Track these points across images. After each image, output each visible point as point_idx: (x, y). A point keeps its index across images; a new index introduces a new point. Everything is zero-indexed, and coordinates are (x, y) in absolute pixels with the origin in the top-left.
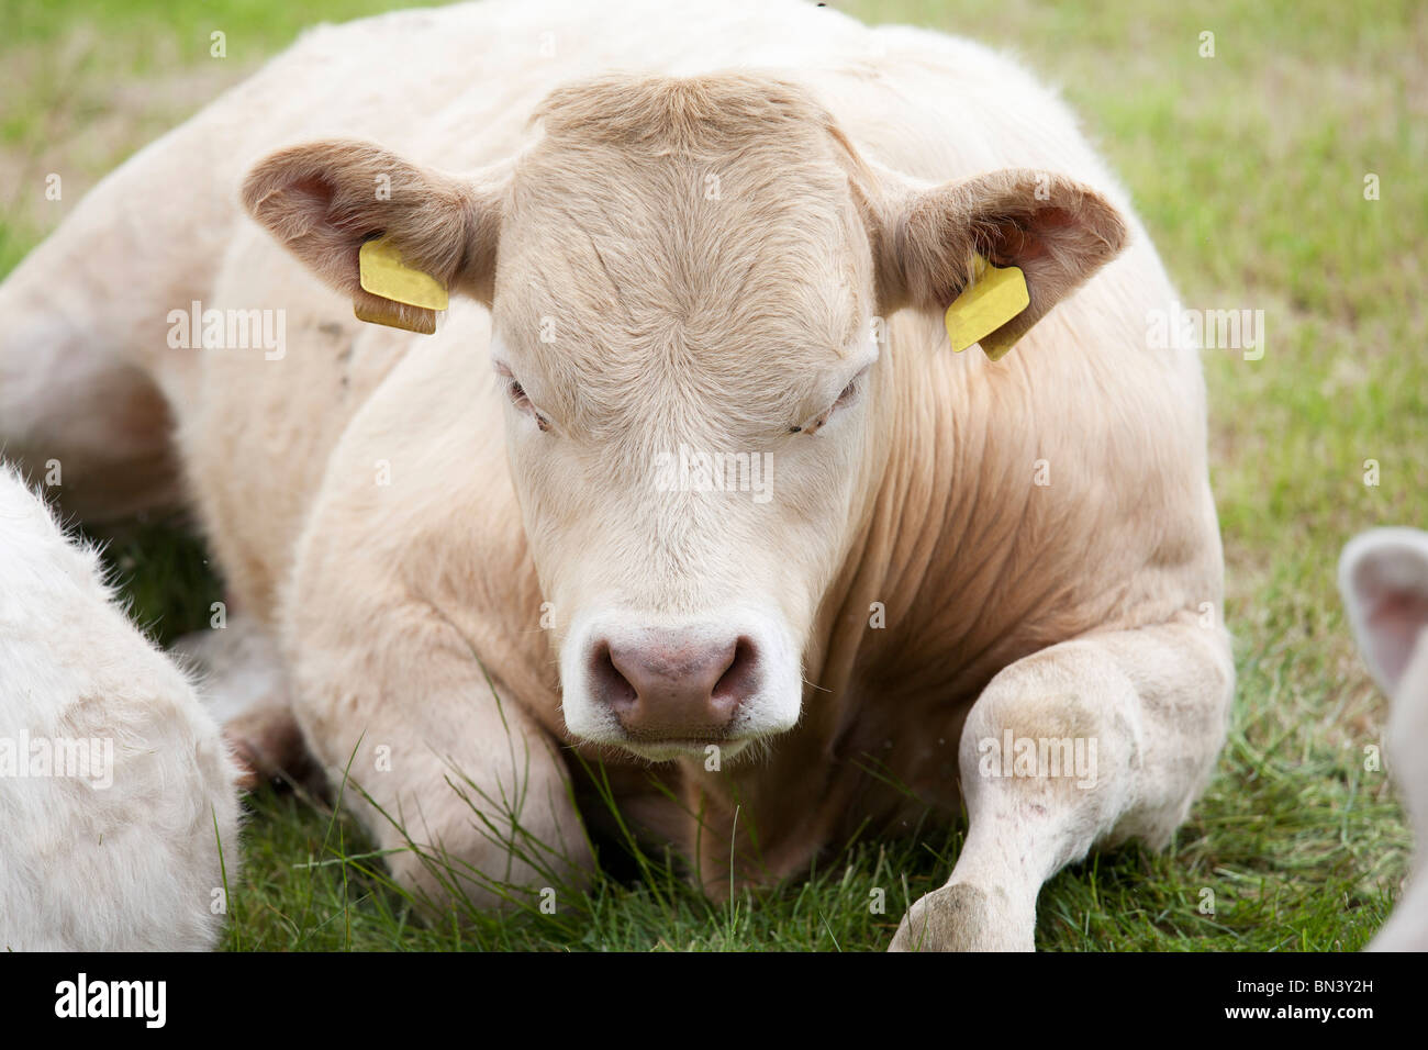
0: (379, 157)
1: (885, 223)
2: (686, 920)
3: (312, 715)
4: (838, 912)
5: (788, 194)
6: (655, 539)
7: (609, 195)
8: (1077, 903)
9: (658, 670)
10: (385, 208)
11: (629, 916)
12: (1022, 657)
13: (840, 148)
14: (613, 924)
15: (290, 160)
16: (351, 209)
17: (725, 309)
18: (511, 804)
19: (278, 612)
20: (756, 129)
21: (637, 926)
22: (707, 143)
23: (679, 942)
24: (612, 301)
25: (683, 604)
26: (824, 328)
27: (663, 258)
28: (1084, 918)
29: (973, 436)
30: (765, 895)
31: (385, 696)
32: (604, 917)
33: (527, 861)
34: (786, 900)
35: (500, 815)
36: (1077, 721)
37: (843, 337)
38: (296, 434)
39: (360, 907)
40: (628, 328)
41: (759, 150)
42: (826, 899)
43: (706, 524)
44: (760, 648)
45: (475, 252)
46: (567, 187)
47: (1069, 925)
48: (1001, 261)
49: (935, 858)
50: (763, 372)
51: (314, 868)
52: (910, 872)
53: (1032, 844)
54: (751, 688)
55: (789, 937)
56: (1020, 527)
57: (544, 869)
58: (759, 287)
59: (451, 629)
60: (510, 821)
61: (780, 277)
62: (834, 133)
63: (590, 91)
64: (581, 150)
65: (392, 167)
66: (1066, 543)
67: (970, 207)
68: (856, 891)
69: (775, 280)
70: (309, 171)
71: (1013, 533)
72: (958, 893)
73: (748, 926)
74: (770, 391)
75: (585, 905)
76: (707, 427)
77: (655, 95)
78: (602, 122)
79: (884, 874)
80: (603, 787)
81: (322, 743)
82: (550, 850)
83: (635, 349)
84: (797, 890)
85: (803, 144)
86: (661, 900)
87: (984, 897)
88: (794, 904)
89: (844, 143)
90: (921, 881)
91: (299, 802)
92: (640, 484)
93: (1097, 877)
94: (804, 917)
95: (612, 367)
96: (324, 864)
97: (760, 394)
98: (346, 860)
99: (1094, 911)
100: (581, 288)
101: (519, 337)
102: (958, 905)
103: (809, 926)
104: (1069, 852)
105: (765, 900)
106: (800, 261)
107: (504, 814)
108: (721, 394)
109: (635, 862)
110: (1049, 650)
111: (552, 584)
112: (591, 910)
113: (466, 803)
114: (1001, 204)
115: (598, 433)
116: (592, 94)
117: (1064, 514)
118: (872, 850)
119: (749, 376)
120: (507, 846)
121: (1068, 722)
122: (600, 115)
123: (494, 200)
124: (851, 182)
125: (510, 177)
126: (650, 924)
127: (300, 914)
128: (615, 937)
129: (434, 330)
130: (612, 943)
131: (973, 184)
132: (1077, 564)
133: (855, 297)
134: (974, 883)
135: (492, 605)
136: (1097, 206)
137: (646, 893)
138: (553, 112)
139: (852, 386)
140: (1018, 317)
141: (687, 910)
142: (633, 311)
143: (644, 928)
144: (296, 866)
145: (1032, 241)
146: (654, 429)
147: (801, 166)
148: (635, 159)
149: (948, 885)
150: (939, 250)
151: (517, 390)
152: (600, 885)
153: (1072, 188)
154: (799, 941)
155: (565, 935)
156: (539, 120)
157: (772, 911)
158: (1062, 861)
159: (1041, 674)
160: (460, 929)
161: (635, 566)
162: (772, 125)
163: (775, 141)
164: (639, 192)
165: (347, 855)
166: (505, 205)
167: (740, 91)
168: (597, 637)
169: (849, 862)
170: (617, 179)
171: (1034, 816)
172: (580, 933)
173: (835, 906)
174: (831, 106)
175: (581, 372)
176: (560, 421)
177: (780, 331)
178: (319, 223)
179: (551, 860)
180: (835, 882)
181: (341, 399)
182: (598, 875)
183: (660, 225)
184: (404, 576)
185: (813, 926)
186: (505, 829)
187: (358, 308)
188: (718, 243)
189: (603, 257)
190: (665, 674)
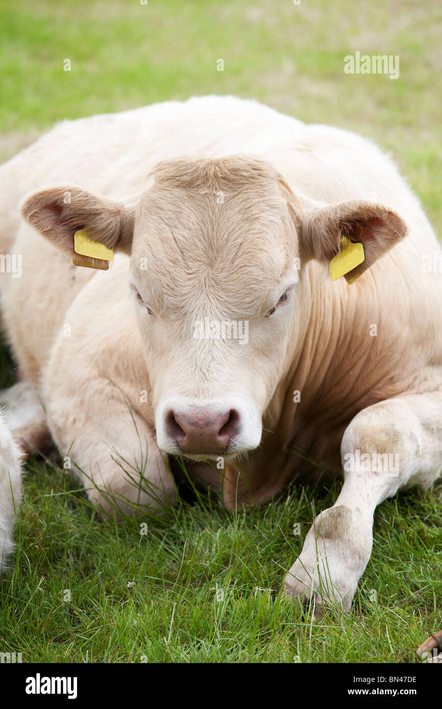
0: (81, 194)
1: (304, 222)
2: (217, 519)
3: (56, 425)
4: (284, 516)
5: (259, 211)
6: (195, 365)
7: (180, 211)
8: (389, 513)
9: (194, 424)
10: (85, 216)
11: (191, 517)
12: (370, 405)
13: (285, 189)
14: (185, 521)
15: (42, 196)
16: (69, 217)
17: (229, 263)
18: (140, 468)
19: (42, 380)
20: (245, 182)
21: (195, 522)
22: (224, 188)
23: (213, 529)
24: (180, 258)
25: (206, 394)
26: (272, 271)
27: (203, 240)
28: (392, 519)
29: (349, 310)
30: (252, 509)
31: (88, 419)
32: (181, 519)
33: (146, 492)
34: (261, 510)
35: (135, 472)
36: (393, 435)
37: (281, 272)
38: (51, 301)
39: (74, 513)
40: (186, 270)
41: (247, 191)
42: (279, 510)
43: (218, 358)
44: (241, 414)
45: (125, 234)
46: (162, 207)
47: (385, 522)
48: (355, 240)
49: (327, 491)
50: (245, 291)
51: (53, 496)
52: (316, 499)
53: (373, 489)
54: (236, 432)
55: (262, 527)
56: (371, 348)
57: (155, 497)
58: (244, 253)
59: (118, 390)
60: (139, 475)
61: (253, 249)
62: (282, 182)
63: (173, 164)
64: (169, 190)
65: (87, 198)
66: (392, 355)
67: (339, 216)
68: (292, 507)
69: (251, 250)
70: (51, 201)
71: (368, 351)
72: (339, 510)
73: (244, 523)
74: (248, 300)
75: (172, 512)
76: (220, 315)
77: (201, 166)
78: (178, 178)
79: (304, 500)
80: (181, 463)
81: (60, 438)
82: (157, 488)
83: (189, 280)
84: (266, 506)
85: (266, 188)
86: (205, 510)
87: (351, 512)
88: (265, 512)
89: (287, 187)
90: (320, 503)
91: (47, 466)
92: (190, 340)
93: (398, 502)
94: (269, 518)
95: (179, 288)
96: (58, 494)
97: (243, 301)
98: (67, 493)
99: (396, 516)
100: (166, 253)
101: (138, 274)
102: (339, 515)
103: (271, 522)
104: (388, 492)
105: (252, 511)
106: (263, 241)
107: (137, 472)
108: (226, 300)
109: (194, 495)
110: (382, 403)
111: (154, 382)
112: (175, 515)
113: (120, 467)
114: (353, 215)
115: (173, 317)
116: (174, 165)
117: (390, 343)
118: (299, 489)
119: (239, 293)
120: (139, 487)
121: (390, 435)
122: (177, 175)
123: (132, 211)
124: (289, 205)
125: (139, 201)
126: (201, 521)
127: (48, 515)
128: (185, 527)
129: (108, 269)
130: (184, 529)
131: (341, 206)
132: (396, 364)
133: (288, 255)
134: (347, 505)
135: (136, 379)
136: (394, 217)
137: (199, 507)
138: (158, 173)
139: (286, 296)
140: (360, 265)
141: (217, 515)
142: (189, 263)
143: (198, 523)
144: (45, 496)
145: (368, 231)
146: (197, 315)
147: (265, 198)
148: (192, 194)
149: (335, 506)
150: (326, 234)
151: (139, 296)
152: (179, 504)
153: (383, 209)
154: (267, 529)
155: (163, 525)
156: (152, 175)
157: (255, 516)
158: (385, 496)
159: (378, 413)
160: (117, 523)
161: (186, 377)
162: (253, 180)
163: (254, 187)
164: (193, 210)
165: (67, 491)
166: (136, 214)
167: (239, 164)
168: (169, 408)
169: (288, 495)
170: (184, 203)
171: (374, 477)
172: (170, 525)
173: (283, 514)
174: (280, 170)
175: (165, 290)
176: (156, 310)
177: (252, 272)
178: (56, 223)
179: (158, 493)
180: (282, 503)
181: (72, 286)
182: (178, 499)
183: (202, 225)
184: (98, 366)
185: (272, 522)
186: (137, 479)
187: (74, 260)
188: (227, 233)
189: (176, 239)
190: (197, 426)
